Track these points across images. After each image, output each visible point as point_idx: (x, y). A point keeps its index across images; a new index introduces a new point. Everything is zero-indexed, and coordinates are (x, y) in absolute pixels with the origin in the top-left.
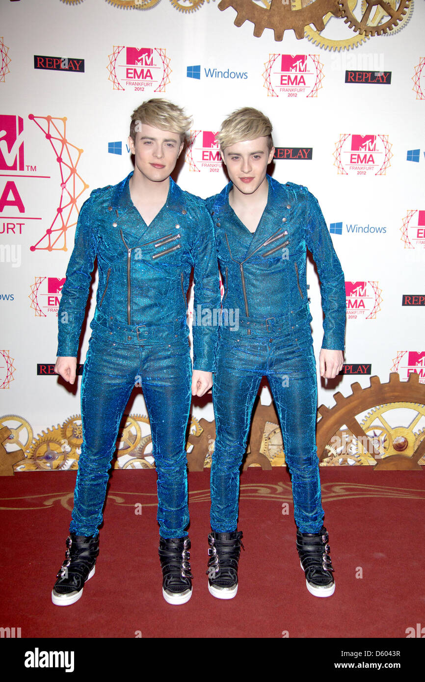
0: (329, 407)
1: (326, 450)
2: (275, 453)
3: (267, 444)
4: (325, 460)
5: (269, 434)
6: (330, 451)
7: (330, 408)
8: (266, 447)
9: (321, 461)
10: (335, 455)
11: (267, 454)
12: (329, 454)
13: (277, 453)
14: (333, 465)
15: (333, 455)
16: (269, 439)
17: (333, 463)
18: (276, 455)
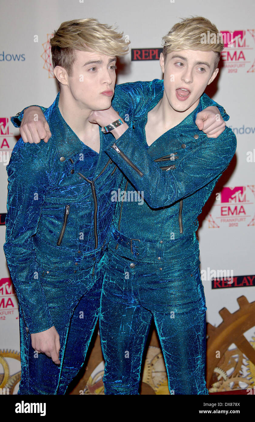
0: (215, 325)
1: (215, 373)
2: (160, 381)
3: (150, 371)
4: (215, 385)
5: (152, 360)
6: (219, 375)
7: (217, 326)
8: (149, 374)
9: (211, 387)
10: (225, 377)
11: (150, 383)
12: (219, 378)
13: (162, 381)
14: (223, 390)
15: (222, 379)
16: (152, 365)
17: (223, 388)
18: (161, 383)
